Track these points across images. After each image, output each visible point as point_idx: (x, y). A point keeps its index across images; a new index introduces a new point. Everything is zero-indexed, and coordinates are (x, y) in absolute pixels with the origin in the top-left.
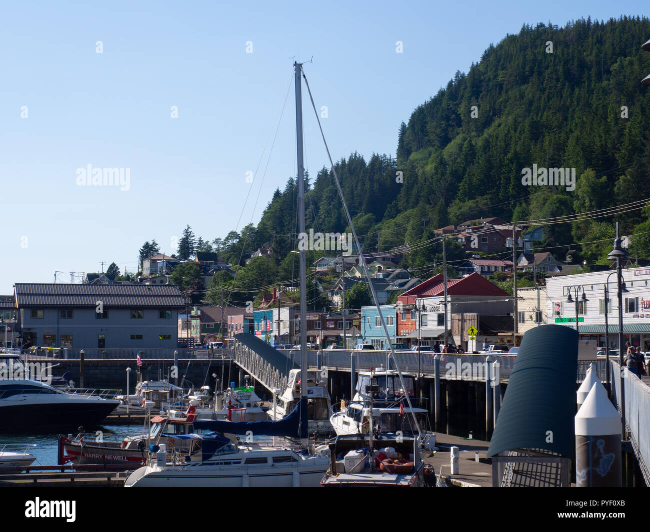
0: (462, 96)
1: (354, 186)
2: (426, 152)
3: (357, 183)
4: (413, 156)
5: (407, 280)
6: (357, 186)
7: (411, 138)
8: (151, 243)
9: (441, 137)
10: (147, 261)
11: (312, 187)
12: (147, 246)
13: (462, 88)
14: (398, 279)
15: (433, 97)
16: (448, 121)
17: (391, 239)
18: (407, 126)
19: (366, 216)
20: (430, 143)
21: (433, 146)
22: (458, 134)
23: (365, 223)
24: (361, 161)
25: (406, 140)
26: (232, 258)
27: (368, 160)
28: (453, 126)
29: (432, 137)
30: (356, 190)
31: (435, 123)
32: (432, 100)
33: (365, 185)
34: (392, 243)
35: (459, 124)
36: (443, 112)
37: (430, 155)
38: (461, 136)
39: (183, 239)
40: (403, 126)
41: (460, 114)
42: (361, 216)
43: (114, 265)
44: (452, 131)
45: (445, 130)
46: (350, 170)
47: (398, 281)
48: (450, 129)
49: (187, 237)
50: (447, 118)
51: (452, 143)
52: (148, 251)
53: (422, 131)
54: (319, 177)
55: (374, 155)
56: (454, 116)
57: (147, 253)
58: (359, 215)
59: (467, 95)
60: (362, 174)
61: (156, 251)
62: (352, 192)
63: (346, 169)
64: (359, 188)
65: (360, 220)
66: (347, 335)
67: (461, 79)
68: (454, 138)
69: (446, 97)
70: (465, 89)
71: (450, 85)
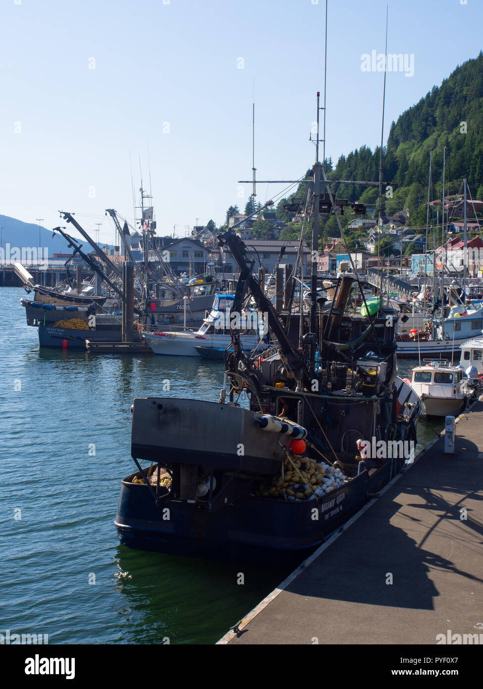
0: (437, 104)
1: (365, 168)
2: (411, 143)
3: (367, 167)
4: (402, 146)
5: (414, 235)
6: (366, 169)
7: (399, 133)
8: (234, 207)
9: (422, 133)
10: (232, 219)
11: (334, 168)
12: (231, 209)
13: (437, 98)
14: (408, 234)
15: (416, 104)
16: (426, 122)
17: (395, 207)
18: (396, 124)
19: (374, 190)
20: (414, 137)
21: (416, 139)
22: (434, 131)
23: (373, 194)
24: (369, 151)
25: (395, 134)
26: (284, 216)
27: (373, 151)
28: (430, 125)
29: (415, 133)
30: (366, 171)
31: (417, 123)
32: (415, 106)
33: (372, 168)
34: (395, 209)
35: (435, 124)
36: (423, 116)
37: (414, 146)
38: (436, 133)
39: (249, 203)
40: (393, 124)
41: (435, 117)
42: (371, 190)
43: (211, 221)
44: (430, 129)
45: (425, 128)
46: (361, 157)
47: (409, 236)
48: (428, 128)
49: (251, 202)
50: (426, 120)
51: (430, 138)
52: (232, 212)
53: (408, 128)
54: (340, 161)
55: (377, 147)
56: (431, 118)
57: (231, 213)
58: (368, 189)
59: (441, 104)
60: (370, 160)
61: (237, 212)
62: (364, 173)
63: (359, 157)
64: (368, 170)
65: (370, 192)
66: (403, 269)
67: (436, 91)
68: (431, 134)
69: (425, 105)
70: (439, 99)
71: (428, 95)
